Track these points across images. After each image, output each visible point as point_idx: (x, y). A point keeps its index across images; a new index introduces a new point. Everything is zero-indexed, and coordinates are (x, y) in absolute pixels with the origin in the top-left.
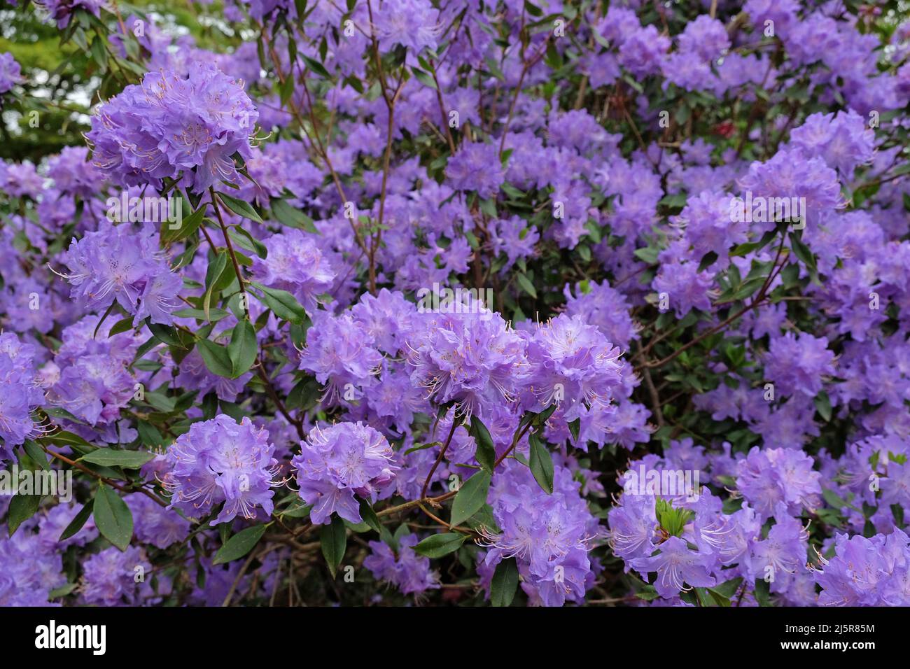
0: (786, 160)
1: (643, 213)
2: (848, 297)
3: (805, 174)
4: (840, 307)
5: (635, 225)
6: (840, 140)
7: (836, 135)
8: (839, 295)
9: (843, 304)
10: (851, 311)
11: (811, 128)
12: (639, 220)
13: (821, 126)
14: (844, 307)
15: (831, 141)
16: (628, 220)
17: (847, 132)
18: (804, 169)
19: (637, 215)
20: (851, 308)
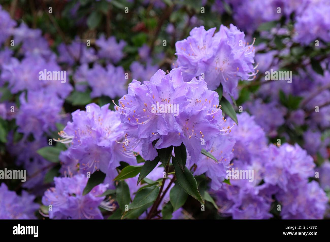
0: (165, 82)
1: (48, 110)
2: (238, 197)
3: (185, 99)
4: (231, 207)
5: (41, 123)
6: (222, 56)
7: (218, 51)
8: (230, 195)
9: (233, 204)
10: (240, 211)
11: (195, 42)
12: (44, 117)
13: (204, 41)
14: (234, 206)
15: (214, 57)
16: (33, 117)
17: (229, 49)
18: (183, 93)
19: (42, 113)
20: (240, 208)
